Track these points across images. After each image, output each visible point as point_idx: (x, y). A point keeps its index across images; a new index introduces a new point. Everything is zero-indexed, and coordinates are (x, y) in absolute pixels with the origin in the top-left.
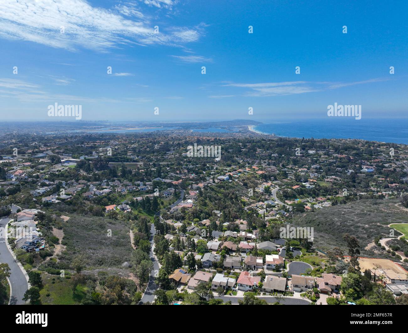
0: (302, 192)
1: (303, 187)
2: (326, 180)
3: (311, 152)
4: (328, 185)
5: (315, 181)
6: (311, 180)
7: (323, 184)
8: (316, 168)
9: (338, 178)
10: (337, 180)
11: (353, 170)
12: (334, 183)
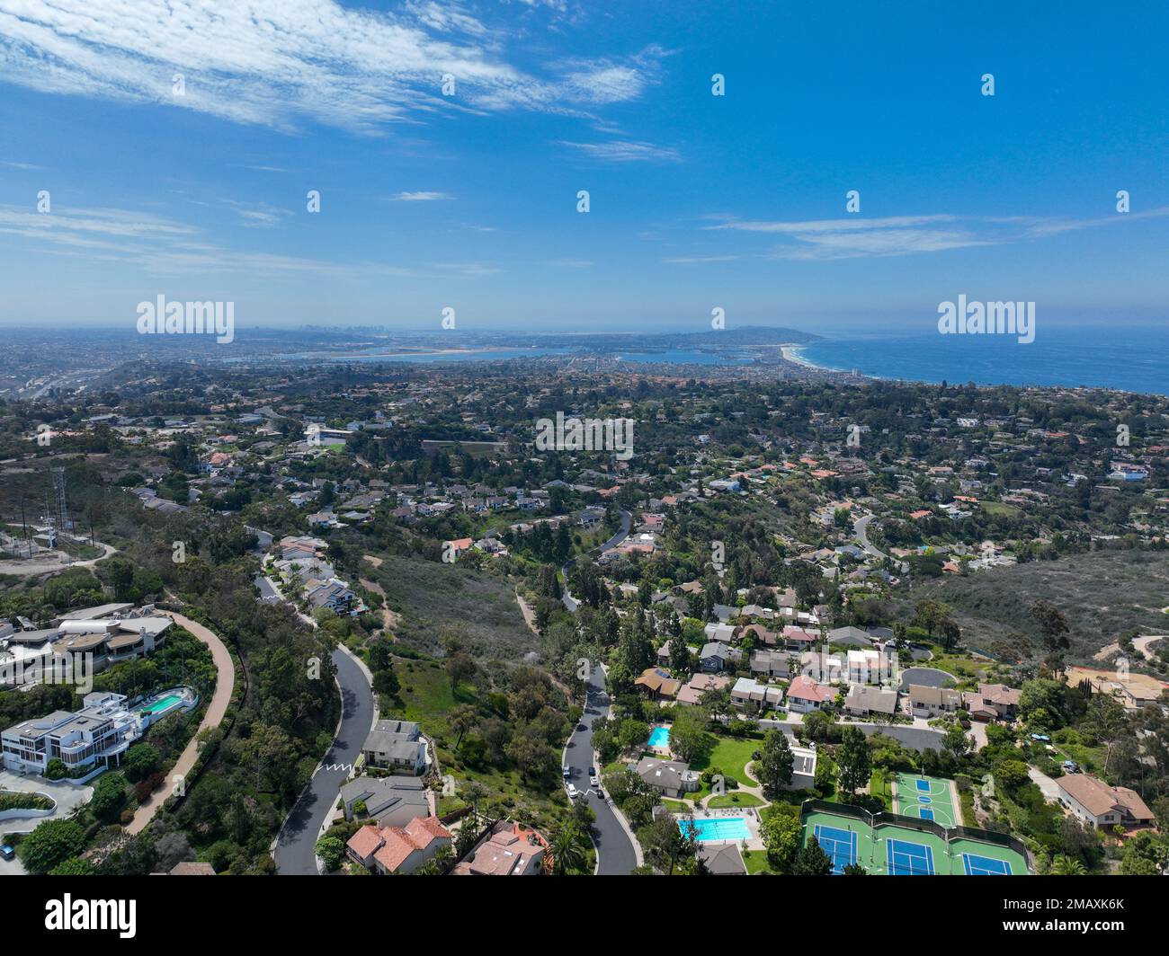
0: (937, 528)
1: (940, 515)
2: (1005, 498)
3: (965, 422)
4: (1010, 513)
5: (974, 500)
6: (963, 498)
7: (995, 509)
8: (979, 468)
9: (1039, 495)
10: (1037, 500)
11: (1086, 473)
12: (1027, 508)
